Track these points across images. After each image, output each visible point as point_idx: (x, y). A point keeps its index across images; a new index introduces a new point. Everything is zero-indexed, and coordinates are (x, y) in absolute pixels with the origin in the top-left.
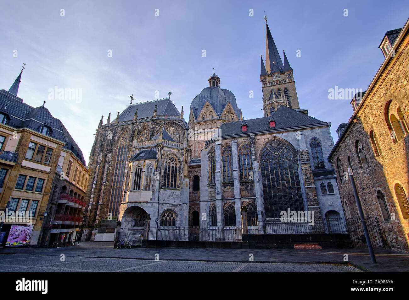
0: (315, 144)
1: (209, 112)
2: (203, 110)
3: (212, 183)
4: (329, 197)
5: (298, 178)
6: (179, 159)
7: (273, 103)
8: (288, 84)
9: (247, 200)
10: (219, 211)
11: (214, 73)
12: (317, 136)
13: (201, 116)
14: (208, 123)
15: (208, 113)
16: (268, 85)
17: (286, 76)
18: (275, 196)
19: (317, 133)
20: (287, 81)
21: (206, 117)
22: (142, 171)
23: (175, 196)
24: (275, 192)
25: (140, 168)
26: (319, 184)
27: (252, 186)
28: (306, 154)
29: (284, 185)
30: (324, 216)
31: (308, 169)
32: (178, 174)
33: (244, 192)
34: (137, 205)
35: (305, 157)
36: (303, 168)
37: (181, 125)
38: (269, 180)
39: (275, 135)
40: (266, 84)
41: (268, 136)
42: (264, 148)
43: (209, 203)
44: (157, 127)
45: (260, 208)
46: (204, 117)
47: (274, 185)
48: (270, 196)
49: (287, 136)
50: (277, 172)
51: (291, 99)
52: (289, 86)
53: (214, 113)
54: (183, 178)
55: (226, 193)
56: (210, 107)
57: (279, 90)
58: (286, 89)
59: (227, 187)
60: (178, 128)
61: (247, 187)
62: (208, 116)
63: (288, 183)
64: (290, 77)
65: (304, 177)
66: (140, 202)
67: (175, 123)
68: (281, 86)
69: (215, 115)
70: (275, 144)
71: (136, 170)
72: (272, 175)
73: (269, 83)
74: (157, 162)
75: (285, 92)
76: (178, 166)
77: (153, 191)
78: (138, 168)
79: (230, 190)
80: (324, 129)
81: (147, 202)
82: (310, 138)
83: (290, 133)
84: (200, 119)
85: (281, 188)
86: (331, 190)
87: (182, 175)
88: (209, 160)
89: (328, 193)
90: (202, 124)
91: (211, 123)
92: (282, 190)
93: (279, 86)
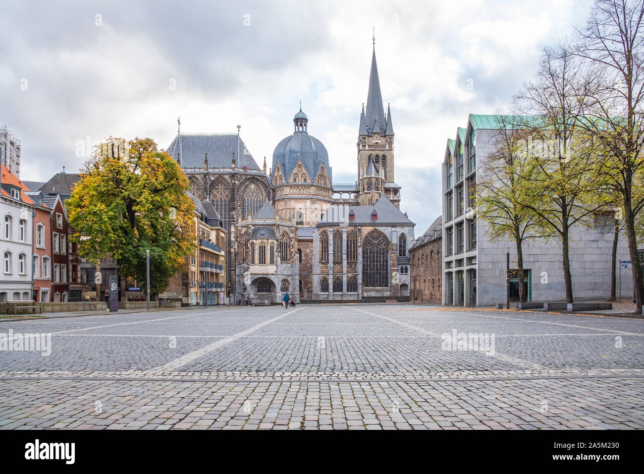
0: (403, 238)
1: (301, 173)
2: (295, 171)
3: (322, 260)
4: (404, 276)
5: (387, 261)
6: (289, 235)
7: (371, 178)
8: (387, 151)
9: (351, 275)
10: (331, 282)
11: (301, 111)
12: (405, 232)
13: (292, 177)
14: (300, 187)
15: (300, 175)
16: (367, 148)
17: (387, 141)
18: (370, 273)
19: (405, 230)
20: (387, 148)
21: (297, 178)
22: (266, 249)
23: (288, 269)
24: (370, 270)
25: (263, 245)
26: (400, 267)
27: (355, 265)
28: (396, 246)
29: (377, 265)
30: (399, 287)
31: (395, 257)
32: (288, 249)
33: (349, 269)
34: (264, 276)
35: (394, 248)
36: (392, 256)
37: (265, 182)
38: (367, 261)
39: (376, 227)
40: (365, 146)
41: (371, 227)
42: (367, 237)
43: (320, 276)
44: (237, 182)
45: (360, 281)
46: (295, 179)
47: (370, 265)
48: (367, 273)
49: (384, 230)
50: (374, 257)
51: (388, 169)
52: (387, 154)
53: (307, 176)
54: (294, 253)
55: (336, 269)
56: (303, 168)
57: (377, 156)
58: (384, 156)
59: (337, 265)
60: (260, 185)
61: (351, 266)
62: (300, 178)
63: (380, 265)
64: (391, 143)
65: (392, 262)
66: (267, 274)
67: (257, 180)
68: (380, 152)
69: (308, 178)
70: (375, 235)
71: (260, 247)
72: (370, 258)
73: (369, 145)
74: (277, 240)
75: (382, 159)
76: (288, 242)
77: (277, 265)
78: (261, 245)
79: (339, 267)
80: (411, 228)
81: (273, 274)
82: (400, 233)
83: (387, 228)
84: (291, 181)
85: (375, 267)
86: (406, 272)
87: (292, 250)
88: (320, 241)
89: (404, 273)
90: (293, 188)
91: (304, 187)
92: (375, 269)
93: (377, 152)
